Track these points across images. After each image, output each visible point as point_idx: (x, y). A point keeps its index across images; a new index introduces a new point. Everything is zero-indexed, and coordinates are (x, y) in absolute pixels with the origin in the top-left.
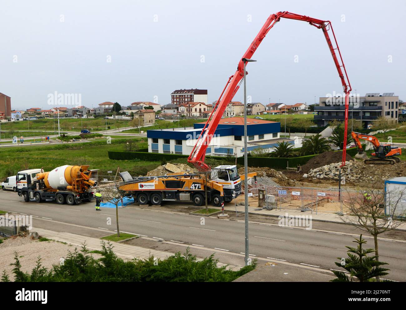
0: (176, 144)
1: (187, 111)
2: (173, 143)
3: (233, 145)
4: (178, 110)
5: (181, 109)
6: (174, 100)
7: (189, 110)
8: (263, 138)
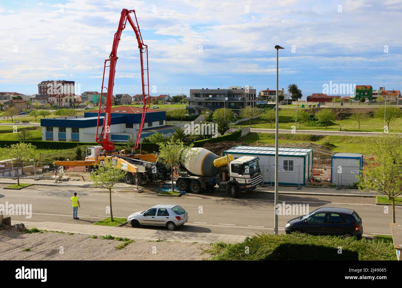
0: (73, 132)
1: (57, 101)
2: (69, 131)
3: (125, 132)
4: (48, 101)
5: (50, 99)
6: (41, 90)
7: (60, 100)
8: (151, 125)
